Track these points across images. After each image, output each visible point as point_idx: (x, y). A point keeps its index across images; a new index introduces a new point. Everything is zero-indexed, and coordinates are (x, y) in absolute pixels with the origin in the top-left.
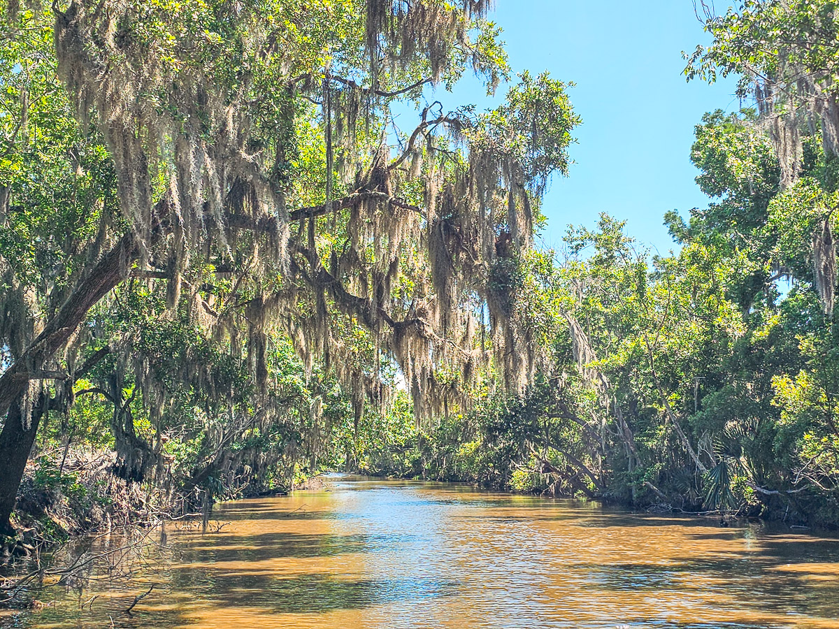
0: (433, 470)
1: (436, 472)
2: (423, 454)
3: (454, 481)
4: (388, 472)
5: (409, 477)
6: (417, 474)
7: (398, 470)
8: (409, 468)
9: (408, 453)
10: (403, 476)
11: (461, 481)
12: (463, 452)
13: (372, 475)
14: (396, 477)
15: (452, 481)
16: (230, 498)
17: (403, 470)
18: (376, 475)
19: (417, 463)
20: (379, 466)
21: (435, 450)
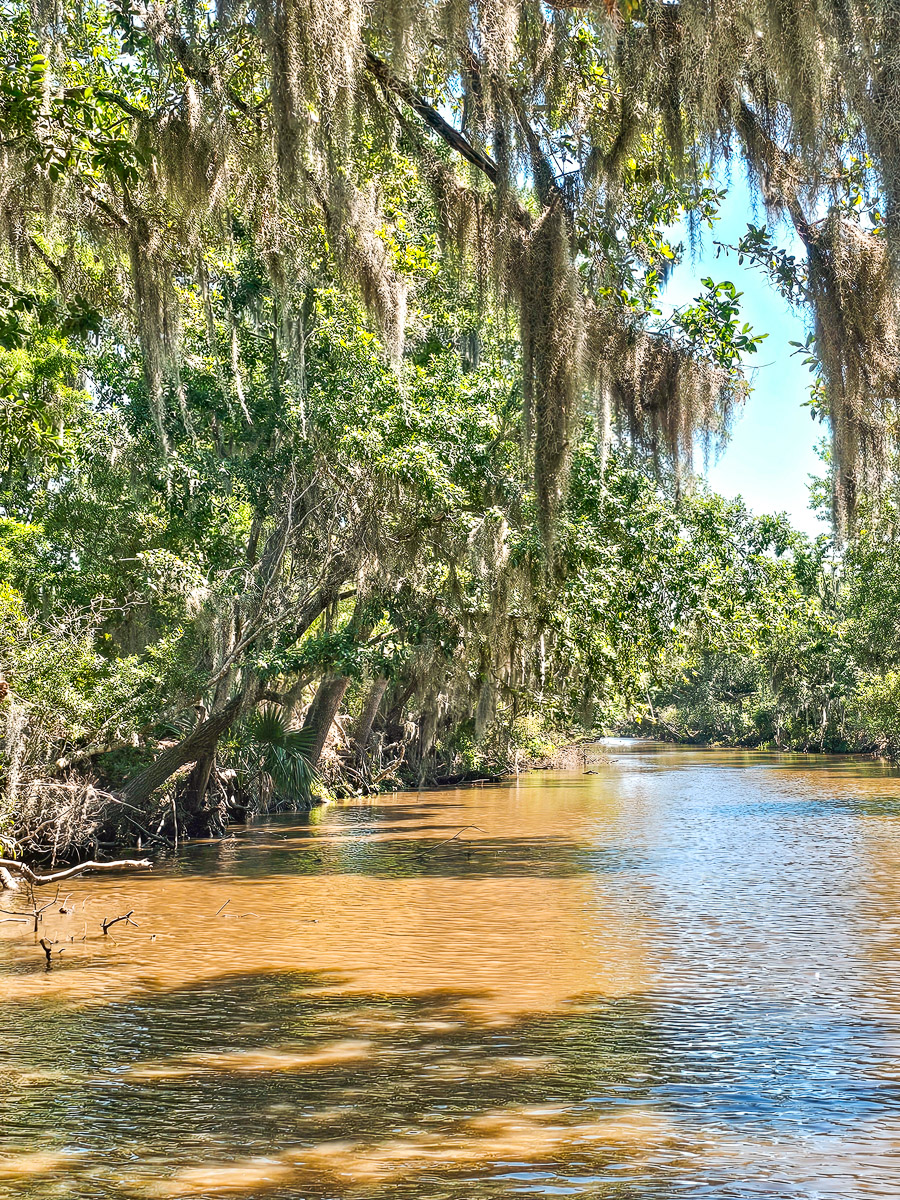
0: (797, 729)
1: (803, 735)
2: (781, 701)
3: (839, 752)
4: (711, 736)
5: (751, 743)
6: (765, 740)
7: (730, 733)
8: (749, 729)
9: (746, 702)
10: (740, 743)
11: (852, 752)
12: (870, 693)
13: (683, 742)
14: (727, 744)
15: (833, 752)
16: (365, 793)
17: (739, 733)
18: (691, 742)
19: (764, 719)
20: (694, 726)
21: (805, 691)
